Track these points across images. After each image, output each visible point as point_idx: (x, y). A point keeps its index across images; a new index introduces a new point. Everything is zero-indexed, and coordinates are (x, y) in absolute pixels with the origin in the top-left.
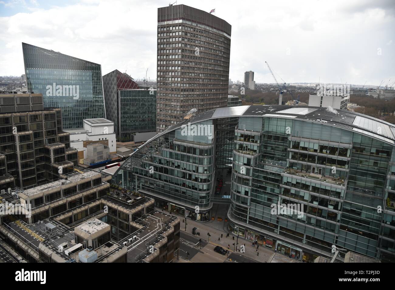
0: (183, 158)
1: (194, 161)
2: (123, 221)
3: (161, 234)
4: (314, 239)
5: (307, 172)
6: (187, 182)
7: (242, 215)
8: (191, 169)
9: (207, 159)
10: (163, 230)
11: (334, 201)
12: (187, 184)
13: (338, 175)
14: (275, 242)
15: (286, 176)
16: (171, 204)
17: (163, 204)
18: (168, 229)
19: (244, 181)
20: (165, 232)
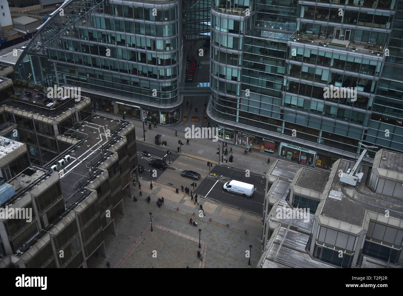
0: (128, 27)
1: (148, 32)
2: (45, 136)
3: (108, 148)
4: (334, 136)
5: (327, 37)
6: (140, 66)
7: (229, 111)
8: (144, 45)
9: (169, 27)
10: (109, 143)
11: (365, 79)
12: (140, 69)
13: (375, 40)
14: (277, 144)
15: (295, 47)
16: (117, 102)
18: (118, 141)
19: (231, 59)
20: (113, 146)
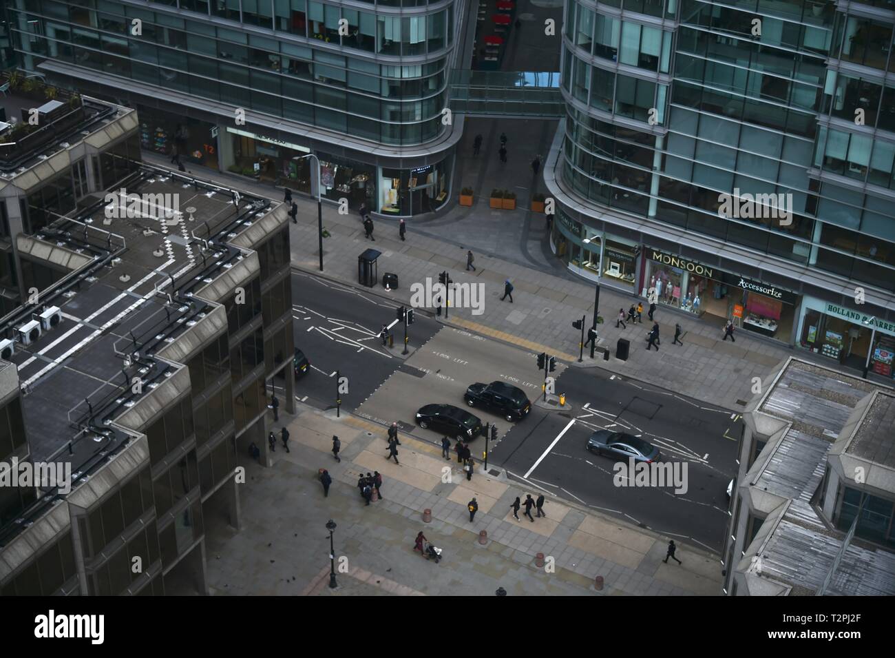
3: (192, 290)
6: (317, 4)
7: (625, 176)
10: (198, 271)
12: (316, 15)
14: (790, 303)
16: (230, 130)
17: (185, 133)
18: (229, 266)
20: (209, 281)
